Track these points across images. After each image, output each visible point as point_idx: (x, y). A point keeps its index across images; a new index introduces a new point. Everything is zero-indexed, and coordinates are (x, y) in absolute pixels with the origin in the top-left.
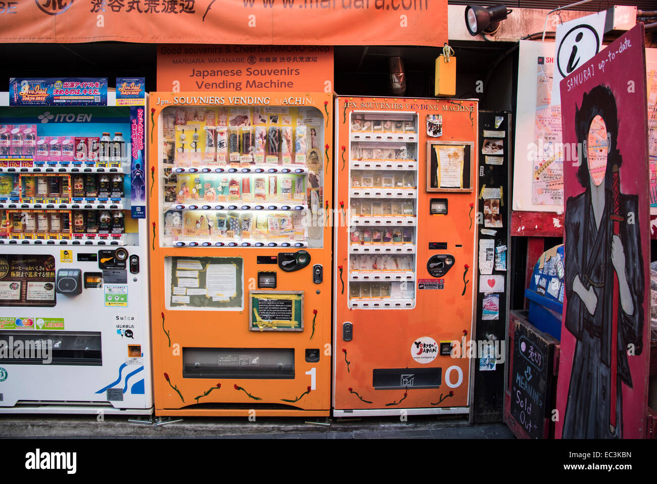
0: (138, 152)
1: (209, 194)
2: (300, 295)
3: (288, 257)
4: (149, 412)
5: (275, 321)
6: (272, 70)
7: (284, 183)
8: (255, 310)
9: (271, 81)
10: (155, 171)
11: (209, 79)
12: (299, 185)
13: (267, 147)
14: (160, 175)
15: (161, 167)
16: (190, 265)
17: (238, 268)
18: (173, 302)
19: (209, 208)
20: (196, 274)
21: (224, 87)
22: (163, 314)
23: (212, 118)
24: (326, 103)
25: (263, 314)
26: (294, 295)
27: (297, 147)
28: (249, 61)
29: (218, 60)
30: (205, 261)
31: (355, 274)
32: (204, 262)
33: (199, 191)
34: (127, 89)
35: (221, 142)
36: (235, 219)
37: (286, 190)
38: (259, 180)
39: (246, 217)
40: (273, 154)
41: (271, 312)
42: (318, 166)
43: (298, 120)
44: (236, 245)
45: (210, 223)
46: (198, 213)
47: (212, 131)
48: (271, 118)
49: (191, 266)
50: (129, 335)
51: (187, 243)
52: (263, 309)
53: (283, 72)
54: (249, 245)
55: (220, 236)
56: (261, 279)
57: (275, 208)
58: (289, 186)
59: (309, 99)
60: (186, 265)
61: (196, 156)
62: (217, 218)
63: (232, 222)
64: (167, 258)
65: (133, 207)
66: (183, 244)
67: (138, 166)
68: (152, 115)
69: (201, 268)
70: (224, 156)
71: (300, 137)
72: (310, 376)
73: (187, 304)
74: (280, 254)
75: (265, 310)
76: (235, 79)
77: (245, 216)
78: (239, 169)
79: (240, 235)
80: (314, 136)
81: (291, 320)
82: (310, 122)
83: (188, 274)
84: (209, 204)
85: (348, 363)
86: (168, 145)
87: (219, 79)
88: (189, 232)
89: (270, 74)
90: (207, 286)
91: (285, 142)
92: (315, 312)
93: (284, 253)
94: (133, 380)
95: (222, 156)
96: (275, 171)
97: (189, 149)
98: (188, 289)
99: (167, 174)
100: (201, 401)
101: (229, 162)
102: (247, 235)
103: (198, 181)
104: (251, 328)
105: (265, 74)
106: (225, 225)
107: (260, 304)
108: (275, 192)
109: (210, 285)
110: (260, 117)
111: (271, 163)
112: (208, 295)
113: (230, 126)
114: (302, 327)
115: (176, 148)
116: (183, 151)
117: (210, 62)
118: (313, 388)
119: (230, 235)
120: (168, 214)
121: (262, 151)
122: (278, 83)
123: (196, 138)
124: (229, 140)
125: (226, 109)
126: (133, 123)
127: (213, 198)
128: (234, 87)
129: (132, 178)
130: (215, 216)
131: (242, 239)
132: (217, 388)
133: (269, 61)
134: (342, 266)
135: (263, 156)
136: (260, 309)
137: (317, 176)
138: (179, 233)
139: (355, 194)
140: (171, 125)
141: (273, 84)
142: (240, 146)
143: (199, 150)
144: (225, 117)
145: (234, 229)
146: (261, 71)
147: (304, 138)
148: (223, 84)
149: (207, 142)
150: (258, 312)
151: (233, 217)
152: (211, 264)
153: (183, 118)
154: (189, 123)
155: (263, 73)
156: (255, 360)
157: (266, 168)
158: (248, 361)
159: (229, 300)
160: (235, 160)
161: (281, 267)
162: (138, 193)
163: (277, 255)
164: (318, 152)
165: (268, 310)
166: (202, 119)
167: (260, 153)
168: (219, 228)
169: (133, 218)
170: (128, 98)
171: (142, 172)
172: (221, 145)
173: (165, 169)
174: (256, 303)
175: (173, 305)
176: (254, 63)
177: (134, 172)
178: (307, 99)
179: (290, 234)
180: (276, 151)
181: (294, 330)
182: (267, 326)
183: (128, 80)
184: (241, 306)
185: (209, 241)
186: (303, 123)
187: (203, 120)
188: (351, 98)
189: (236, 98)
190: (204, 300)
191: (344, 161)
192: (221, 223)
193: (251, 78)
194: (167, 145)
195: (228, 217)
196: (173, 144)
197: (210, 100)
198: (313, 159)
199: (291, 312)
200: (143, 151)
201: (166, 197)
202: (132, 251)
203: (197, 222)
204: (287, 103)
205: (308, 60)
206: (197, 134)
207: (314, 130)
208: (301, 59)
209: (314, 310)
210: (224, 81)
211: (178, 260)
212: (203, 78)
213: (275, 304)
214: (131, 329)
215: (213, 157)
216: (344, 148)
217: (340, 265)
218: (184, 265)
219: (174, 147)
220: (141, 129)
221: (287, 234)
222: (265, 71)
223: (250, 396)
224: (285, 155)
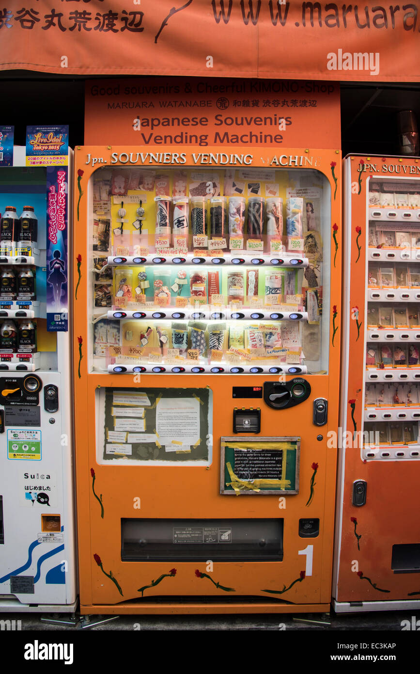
0: (57, 234)
1: (162, 296)
2: (294, 443)
3: (279, 388)
4: (72, 609)
5: (257, 481)
6: (252, 118)
7: (272, 280)
8: (229, 465)
9: (251, 133)
10: (82, 262)
11: (161, 131)
12: (289, 283)
13: (246, 227)
14: (89, 268)
15: (90, 256)
16: (131, 400)
17: (203, 404)
18: (107, 453)
19: (163, 316)
20: (141, 412)
21: (182, 142)
22: (92, 471)
23: (164, 186)
24: (333, 165)
25: (241, 470)
26: (286, 443)
27: (290, 228)
28: (219, 105)
29: (173, 104)
30: (154, 393)
31: (372, 410)
32: (153, 395)
33: (145, 291)
34: (43, 143)
35: (181, 219)
36: (200, 333)
37: (273, 291)
38: (234, 276)
39: (216, 330)
40: (256, 238)
41: (252, 467)
42: (317, 255)
43: (288, 190)
44: (202, 370)
45: (162, 339)
46: (144, 324)
47: (166, 204)
48: (249, 188)
49: (134, 400)
50: (42, 500)
51: (129, 367)
52: (240, 463)
53: (268, 121)
54: (221, 370)
55: (177, 357)
56: (238, 419)
57: (261, 316)
58: (277, 284)
59: (309, 158)
60: (126, 399)
61: (140, 240)
62: (172, 331)
63: (196, 337)
64: (99, 390)
65: (48, 314)
66: (124, 369)
67: (57, 254)
68: (79, 179)
69: (148, 403)
70: (185, 239)
71: (295, 213)
72: (305, 556)
73: (129, 457)
74: (266, 384)
75: (243, 465)
76: (199, 131)
77: (215, 327)
78: (208, 259)
79: (206, 355)
80: (310, 213)
81: (280, 478)
82: (305, 193)
83: (129, 412)
84: (162, 310)
85: (359, 537)
86: (100, 225)
87: (174, 130)
88: (132, 351)
89: (249, 124)
90: (157, 430)
91: (272, 219)
92: (315, 466)
93: (273, 383)
94: (49, 565)
95: (181, 239)
96: (261, 262)
97: (130, 230)
98: (129, 435)
99: (98, 266)
100: (147, 593)
101: (191, 248)
102: (218, 357)
103: (143, 277)
104: (223, 491)
105: (242, 124)
106: (185, 341)
107: (237, 457)
108: (256, 293)
109: (161, 428)
110: (234, 185)
111: (253, 251)
112: (160, 443)
113: (190, 197)
114: (296, 488)
115: (111, 229)
116: (122, 233)
117: (161, 107)
118: (309, 572)
119: (193, 357)
120: (100, 325)
121: (240, 232)
122: (261, 136)
123: (141, 214)
124: (191, 217)
125: (185, 173)
126: (50, 191)
127: (167, 303)
128: (196, 142)
129: (48, 272)
130: (170, 328)
131: (209, 361)
132: (171, 576)
133: (248, 105)
134: (355, 400)
135: (242, 240)
136: (237, 464)
137: (315, 270)
138: (117, 353)
139: (374, 296)
140: (104, 196)
141: (254, 138)
142: (206, 225)
143: (145, 231)
144: (184, 184)
145: (198, 348)
146: (236, 118)
147: (300, 214)
148: (182, 137)
149: (158, 220)
150: (233, 467)
151: (196, 329)
152: (162, 397)
153: (122, 186)
154: (130, 193)
155: (239, 122)
156: (226, 534)
157: (247, 258)
158: (215, 537)
159: (189, 449)
160: (201, 246)
161: (268, 402)
162: (57, 294)
163: (261, 384)
164: (316, 237)
165: (247, 466)
166: (150, 187)
167: (237, 236)
168: (175, 346)
169: (49, 330)
170: (43, 155)
171: (63, 263)
172: (180, 223)
173: (95, 260)
174: (231, 455)
175: (107, 457)
176: (226, 107)
177: (51, 263)
178: (306, 158)
179: (281, 354)
180: (260, 234)
181: (284, 493)
182: (246, 487)
183: (44, 129)
184: (206, 459)
185: (162, 364)
186: (295, 195)
187: (151, 189)
188: (369, 159)
189: (203, 155)
190: (153, 450)
191: (359, 248)
192: (178, 338)
193: (222, 130)
194: (98, 225)
195: (190, 329)
196: (107, 223)
197: (165, 157)
198: (310, 246)
199: (281, 467)
200: (64, 232)
201: (97, 300)
202: (47, 378)
203: (142, 337)
204: (277, 164)
205: (304, 104)
206: (143, 209)
207: (311, 205)
208: (294, 103)
209: (314, 464)
210: (182, 133)
211: (114, 392)
212: (152, 129)
213: (258, 457)
214: (46, 492)
215: (168, 240)
216: (359, 230)
217: (351, 399)
218: (124, 399)
219: (109, 227)
220: (62, 200)
221: (276, 354)
222: (242, 119)
223: (218, 585)
224: (274, 239)
